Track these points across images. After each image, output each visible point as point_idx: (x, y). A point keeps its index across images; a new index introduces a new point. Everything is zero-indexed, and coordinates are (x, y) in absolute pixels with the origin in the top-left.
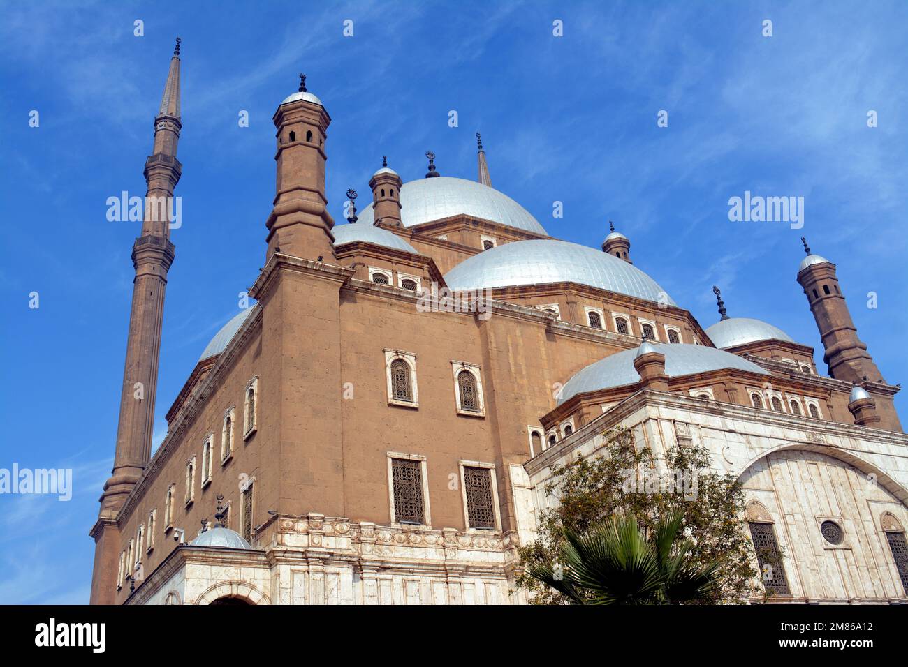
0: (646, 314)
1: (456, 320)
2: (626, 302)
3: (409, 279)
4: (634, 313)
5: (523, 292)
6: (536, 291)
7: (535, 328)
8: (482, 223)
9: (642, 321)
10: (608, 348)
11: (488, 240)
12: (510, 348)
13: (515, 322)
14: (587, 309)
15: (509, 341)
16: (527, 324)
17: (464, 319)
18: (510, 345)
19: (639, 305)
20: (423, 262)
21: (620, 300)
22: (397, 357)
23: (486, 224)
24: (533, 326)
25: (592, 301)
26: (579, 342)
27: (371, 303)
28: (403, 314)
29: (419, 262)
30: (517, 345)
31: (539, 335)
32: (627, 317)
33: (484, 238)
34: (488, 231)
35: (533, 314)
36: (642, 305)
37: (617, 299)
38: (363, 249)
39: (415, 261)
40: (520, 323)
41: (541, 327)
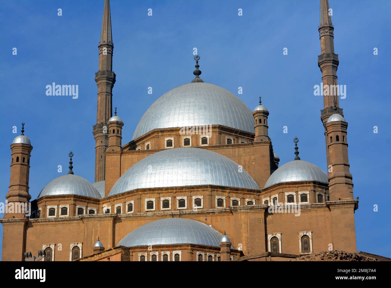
0: (183, 193)
1: (75, 224)
2: (171, 190)
3: (64, 207)
4: (174, 195)
5: (123, 196)
6: (128, 194)
7: (108, 221)
8: (166, 130)
9: (178, 198)
10: (150, 219)
11: (169, 139)
12: (93, 233)
13: (97, 221)
14: (147, 200)
15: (93, 230)
16: (104, 220)
17: (79, 223)
18: (94, 232)
19: (179, 189)
20: (71, 197)
21: (167, 190)
22: (47, 247)
23: (168, 130)
24: (106, 220)
25: (151, 195)
26: (134, 220)
27: (40, 226)
28: (52, 227)
29: (69, 197)
30: (97, 231)
31: (109, 223)
32: (170, 198)
33: (167, 139)
34: (169, 133)
35: (104, 216)
36: (180, 189)
37: (166, 190)
38: (46, 199)
39: (67, 197)
40: (100, 220)
41: (110, 220)
